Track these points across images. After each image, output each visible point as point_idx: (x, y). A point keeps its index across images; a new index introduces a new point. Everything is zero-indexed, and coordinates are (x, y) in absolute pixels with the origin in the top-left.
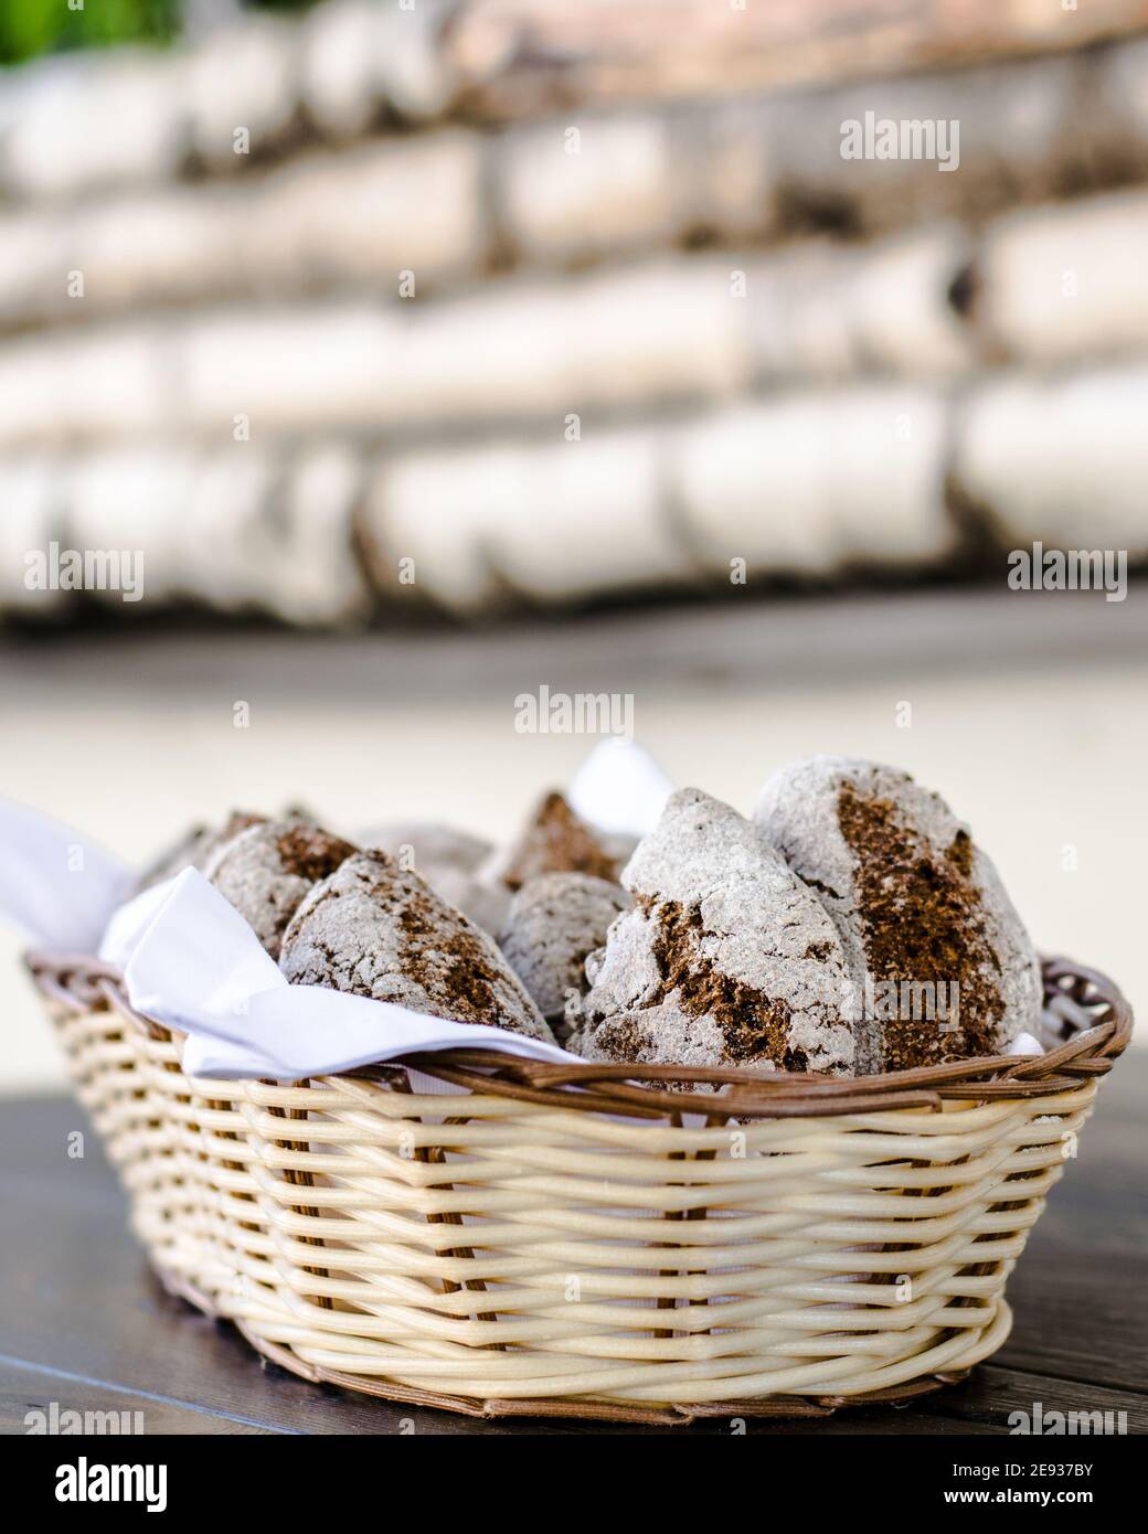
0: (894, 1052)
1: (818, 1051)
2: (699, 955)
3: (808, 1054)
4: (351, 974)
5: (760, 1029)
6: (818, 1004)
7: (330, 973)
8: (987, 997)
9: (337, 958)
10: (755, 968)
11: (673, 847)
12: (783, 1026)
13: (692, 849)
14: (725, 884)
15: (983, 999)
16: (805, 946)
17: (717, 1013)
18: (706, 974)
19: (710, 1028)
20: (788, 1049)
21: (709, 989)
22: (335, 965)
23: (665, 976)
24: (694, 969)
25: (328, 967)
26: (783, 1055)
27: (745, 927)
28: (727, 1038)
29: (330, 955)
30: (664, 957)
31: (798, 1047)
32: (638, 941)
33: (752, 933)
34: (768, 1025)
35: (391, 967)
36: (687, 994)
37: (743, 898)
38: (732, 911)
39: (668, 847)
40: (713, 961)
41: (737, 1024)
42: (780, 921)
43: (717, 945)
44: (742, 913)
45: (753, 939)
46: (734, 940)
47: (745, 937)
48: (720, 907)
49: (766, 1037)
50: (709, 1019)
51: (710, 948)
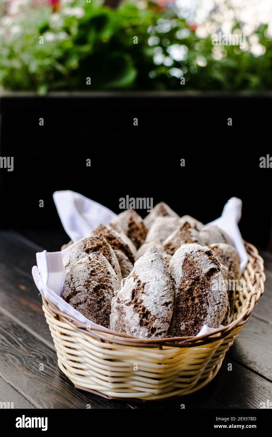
0: (177, 324)
1: (159, 329)
2: (141, 298)
3: (157, 329)
4: (74, 284)
5: (148, 320)
6: (162, 317)
7: (70, 283)
8: (203, 312)
9: (73, 280)
10: (151, 306)
11: (145, 265)
12: (153, 321)
13: (149, 267)
14: (152, 281)
15: (202, 312)
16: (164, 302)
17: (140, 314)
18: (141, 303)
19: (137, 317)
20: (153, 327)
21: (140, 307)
22: (72, 281)
23: (133, 299)
24: (139, 301)
25: (70, 281)
26: (151, 328)
27: (152, 295)
28: (140, 321)
29: (72, 278)
30: (134, 293)
31: (155, 327)
32: (130, 287)
33: (153, 297)
34: (150, 320)
35: (82, 284)
36: (136, 306)
37: (154, 286)
38: (151, 289)
39: (144, 264)
40: (143, 301)
41: (143, 317)
42: (160, 295)
43: (145, 297)
44: (153, 291)
45: (153, 298)
46: (149, 297)
47: (151, 297)
48: (149, 287)
49: (149, 323)
50: (138, 315)
51: (143, 297)
